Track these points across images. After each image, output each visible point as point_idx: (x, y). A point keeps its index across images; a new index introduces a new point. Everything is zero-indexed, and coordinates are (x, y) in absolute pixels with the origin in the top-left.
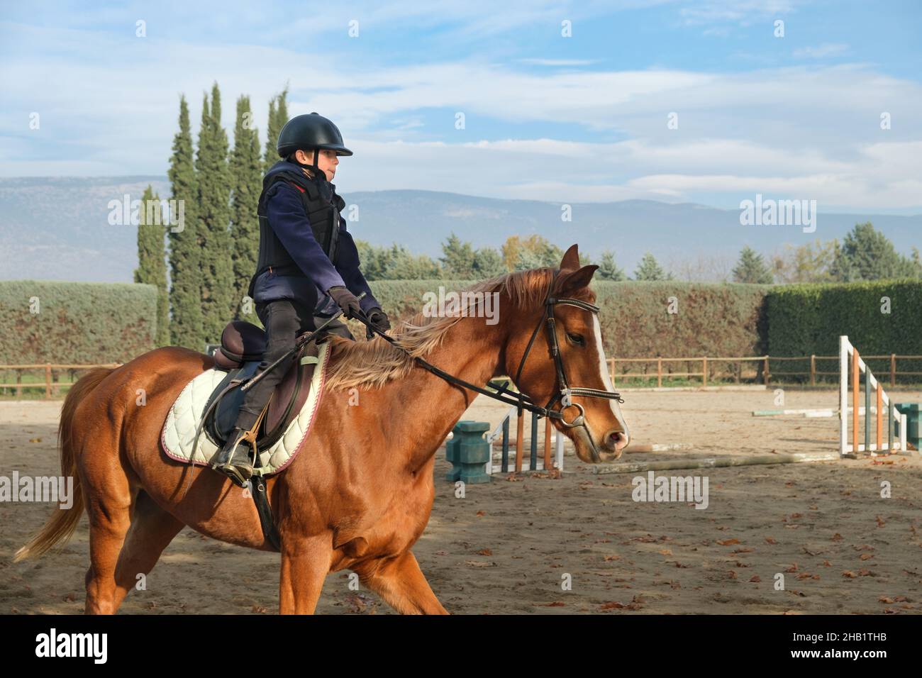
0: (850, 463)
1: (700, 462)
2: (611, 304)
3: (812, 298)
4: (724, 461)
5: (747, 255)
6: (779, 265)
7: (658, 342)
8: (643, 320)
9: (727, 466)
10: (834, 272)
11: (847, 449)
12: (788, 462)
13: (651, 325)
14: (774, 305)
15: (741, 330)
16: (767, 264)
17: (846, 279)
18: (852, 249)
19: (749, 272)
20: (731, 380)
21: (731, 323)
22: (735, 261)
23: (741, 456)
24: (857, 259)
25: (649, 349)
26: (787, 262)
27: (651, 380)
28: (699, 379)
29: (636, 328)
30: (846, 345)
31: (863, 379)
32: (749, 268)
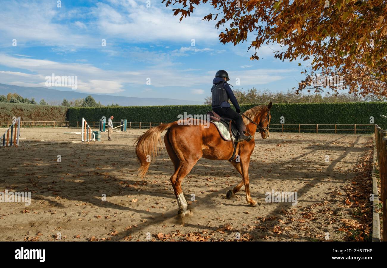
0: (84, 143)
1: (51, 143)
2: (33, 109)
3: (78, 110)
4: (56, 143)
5: (65, 100)
6: (72, 103)
7: (44, 118)
8: (41, 113)
9: (57, 144)
10: (83, 105)
11: (83, 140)
12: (71, 143)
13: (42, 114)
14: (70, 111)
15: (63, 116)
16: (69, 102)
17: (85, 106)
18: (87, 101)
19: (65, 104)
20: (60, 126)
21: (60, 114)
22: (62, 101)
23: (60, 142)
24: (88, 103)
25: (42, 119)
26: (73, 102)
27: (42, 126)
28: (53, 126)
29: (39, 115)
30: (83, 120)
31: (87, 126)
32: (65, 103)
